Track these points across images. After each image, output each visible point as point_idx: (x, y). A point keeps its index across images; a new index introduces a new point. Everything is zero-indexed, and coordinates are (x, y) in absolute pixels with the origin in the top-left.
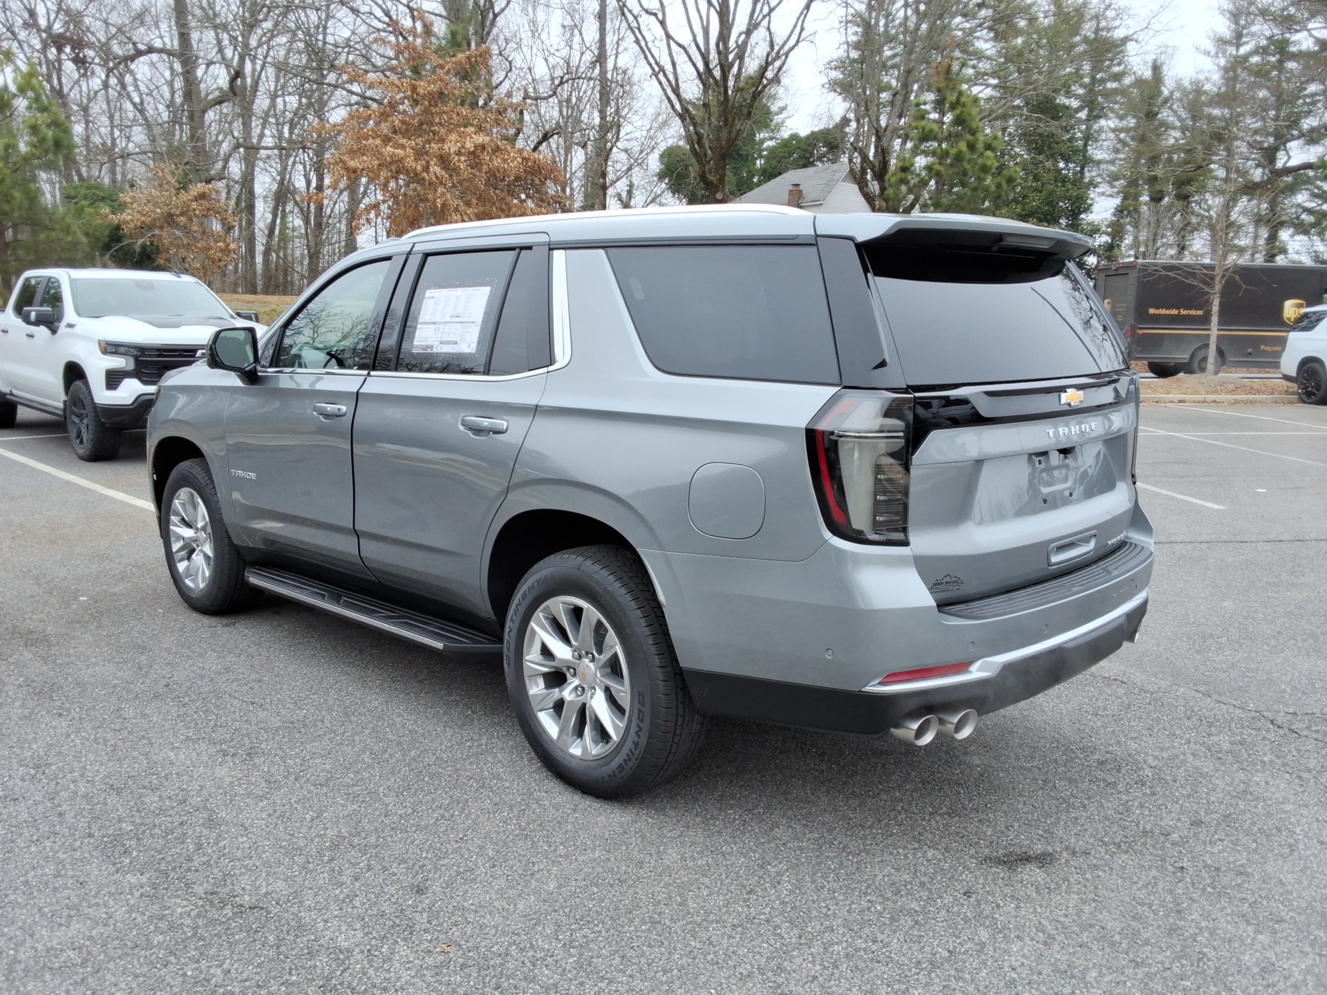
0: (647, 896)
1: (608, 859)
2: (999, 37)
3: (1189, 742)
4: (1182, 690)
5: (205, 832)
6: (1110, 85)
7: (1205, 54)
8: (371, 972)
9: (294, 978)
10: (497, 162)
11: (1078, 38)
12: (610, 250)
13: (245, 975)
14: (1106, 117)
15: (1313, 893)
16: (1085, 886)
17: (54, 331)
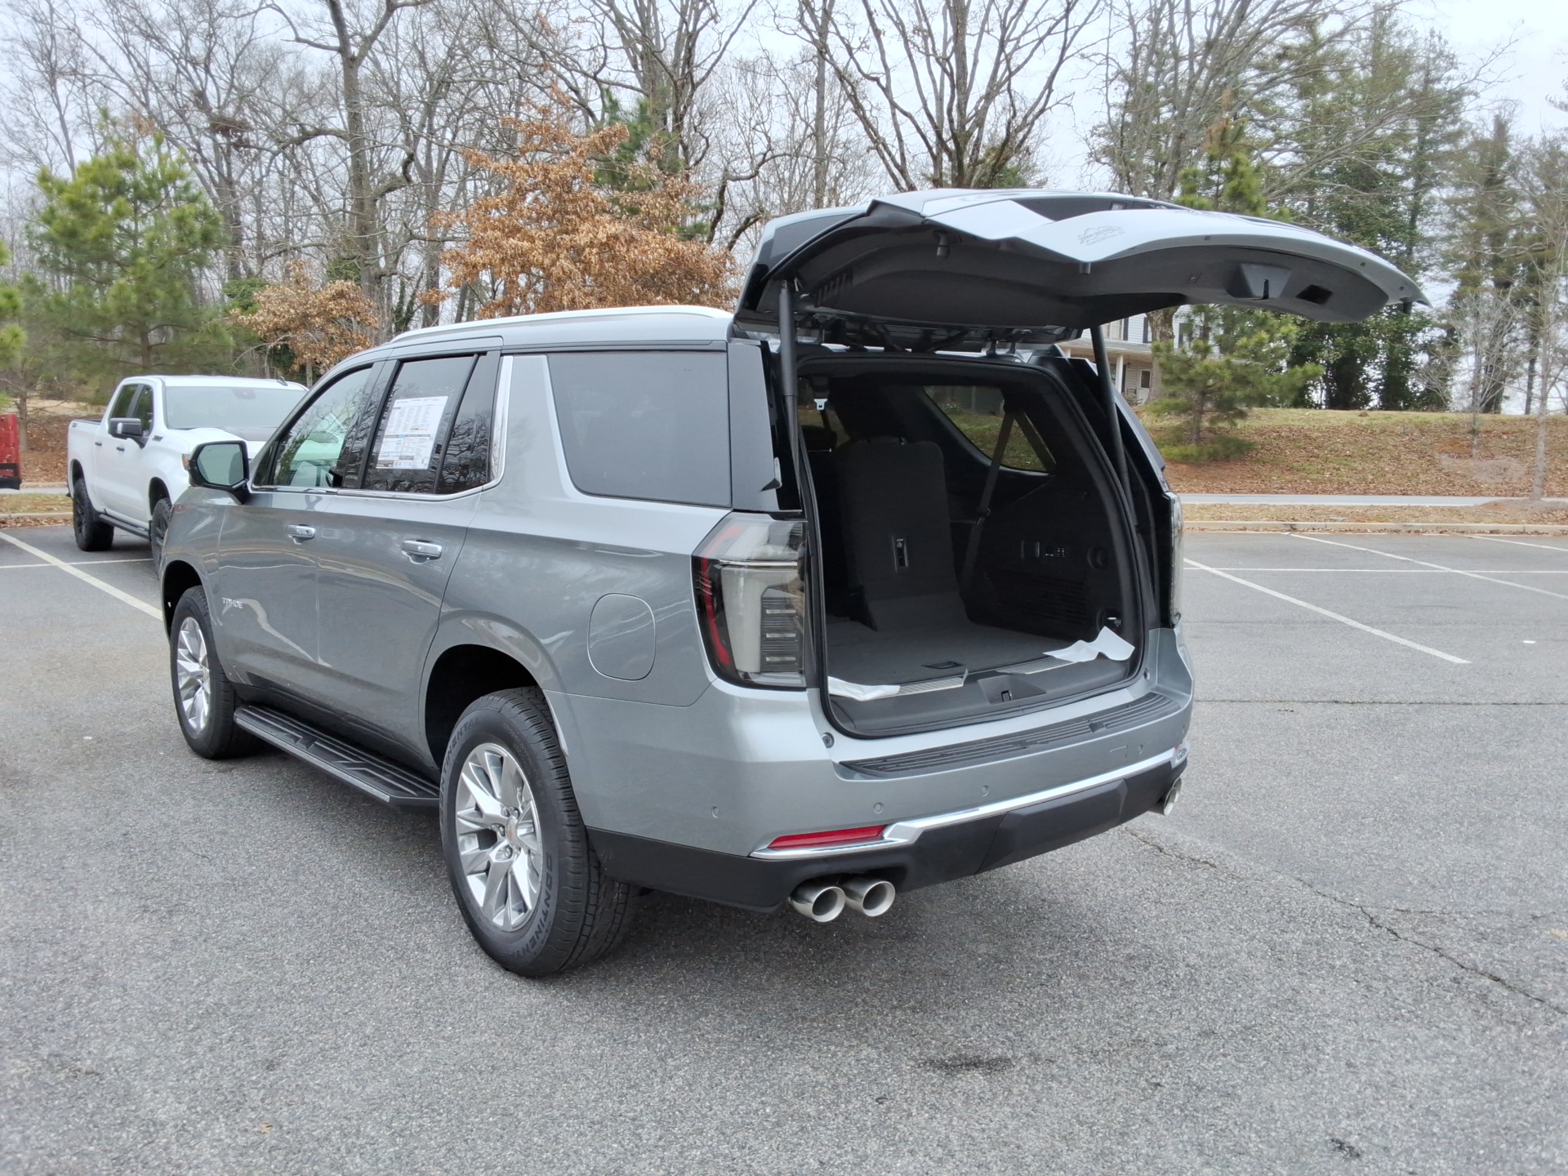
0: (514, 1086)
1: (494, 1044)
2: (1304, 93)
3: (1253, 938)
4: (1280, 877)
5: (83, 990)
6: (1445, 148)
7: (1561, 107)
8: (174, 1147)
9: (92, 1148)
10: (634, 254)
11: (1403, 92)
12: (552, 356)
13: (43, 1142)
14: (1440, 185)
15: (1303, 1124)
16: (1026, 1099)
17: (142, 445)
